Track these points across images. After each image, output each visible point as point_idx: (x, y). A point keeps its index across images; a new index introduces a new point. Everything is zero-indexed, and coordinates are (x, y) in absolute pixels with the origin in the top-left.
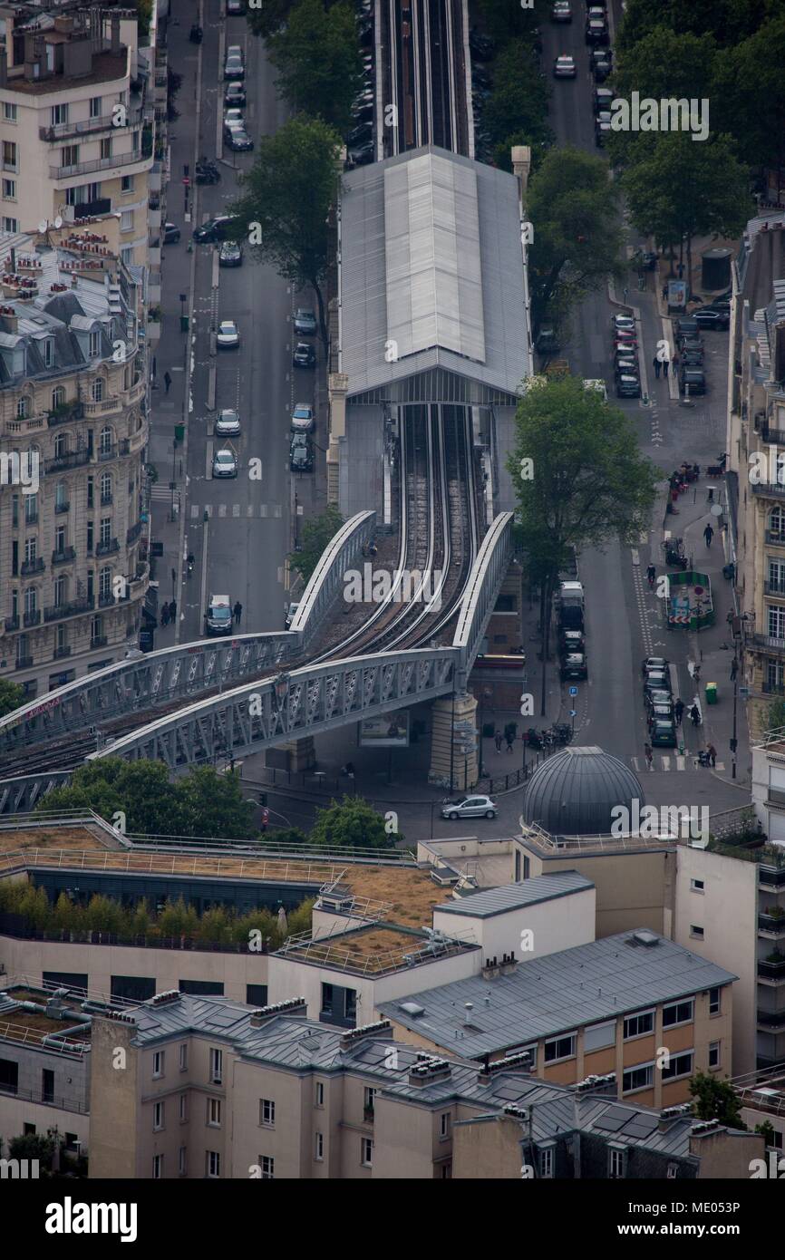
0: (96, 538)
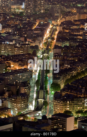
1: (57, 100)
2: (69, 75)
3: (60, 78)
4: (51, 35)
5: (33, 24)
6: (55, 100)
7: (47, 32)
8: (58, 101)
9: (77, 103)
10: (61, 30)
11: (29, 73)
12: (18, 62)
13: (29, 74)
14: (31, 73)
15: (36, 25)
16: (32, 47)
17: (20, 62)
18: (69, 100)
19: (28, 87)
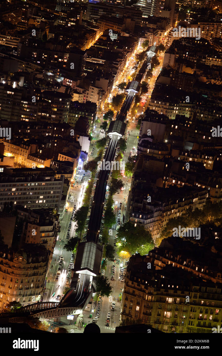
0: (37, 286)
1: (137, 281)
2: (181, 208)
3: (152, 212)
4: (138, 77)
5: (85, 34)
6: (130, 280)
7: (125, 64)
8: (139, 285)
9: (197, 300)
10: (172, 64)
11: (59, 184)
12: (27, 144)
13: (59, 188)
14: (65, 185)
15: (94, 37)
16: (76, 106)
17: (34, 146)
18: (175, 287)
19: (51, 228)
